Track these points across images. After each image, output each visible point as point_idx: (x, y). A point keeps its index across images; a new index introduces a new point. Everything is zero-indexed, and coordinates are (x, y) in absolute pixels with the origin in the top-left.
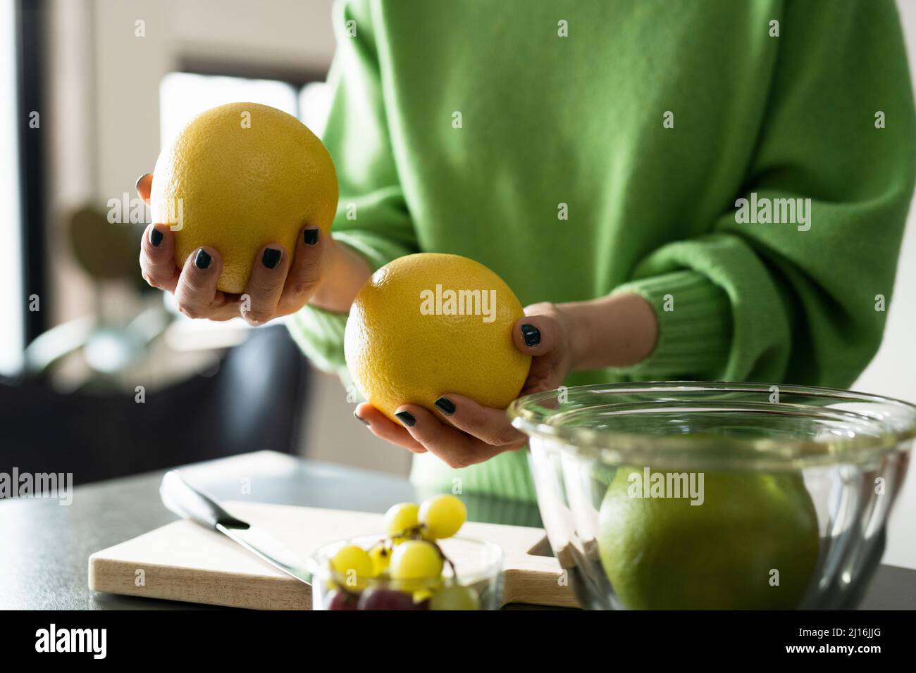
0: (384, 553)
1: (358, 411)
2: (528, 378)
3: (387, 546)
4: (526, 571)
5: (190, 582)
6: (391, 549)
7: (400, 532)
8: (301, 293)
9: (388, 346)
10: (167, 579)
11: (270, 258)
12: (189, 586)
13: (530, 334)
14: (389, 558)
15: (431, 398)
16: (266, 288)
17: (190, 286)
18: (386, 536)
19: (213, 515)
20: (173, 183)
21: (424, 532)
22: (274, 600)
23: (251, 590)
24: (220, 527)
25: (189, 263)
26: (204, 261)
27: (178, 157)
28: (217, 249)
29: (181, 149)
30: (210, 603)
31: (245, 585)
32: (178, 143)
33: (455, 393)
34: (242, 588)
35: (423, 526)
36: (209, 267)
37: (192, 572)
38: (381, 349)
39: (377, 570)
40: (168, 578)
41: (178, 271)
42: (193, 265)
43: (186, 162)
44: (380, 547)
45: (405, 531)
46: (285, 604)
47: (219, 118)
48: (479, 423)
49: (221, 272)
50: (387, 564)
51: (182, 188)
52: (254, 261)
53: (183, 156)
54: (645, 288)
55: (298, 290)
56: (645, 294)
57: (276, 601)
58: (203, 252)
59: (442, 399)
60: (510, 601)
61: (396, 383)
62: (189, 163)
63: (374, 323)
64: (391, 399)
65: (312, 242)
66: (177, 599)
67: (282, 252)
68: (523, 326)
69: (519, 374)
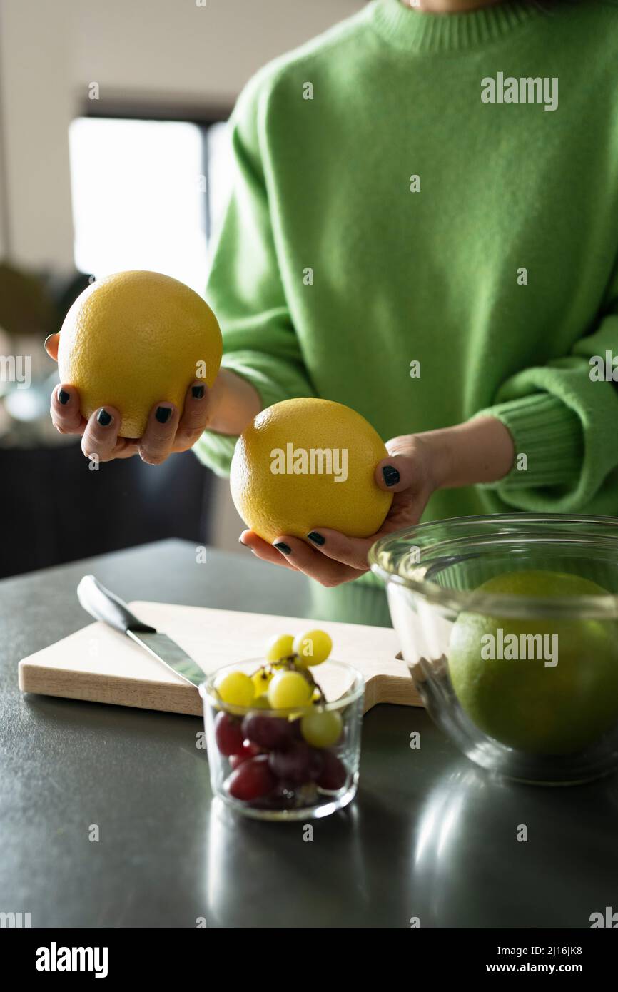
0: (264, 677)
1: (242, 538)
2: (392, 506)
3: (267, 670)
4: (392, 676)
5: (105, 687)
6: (270, 673)
7: (277, 661)
8: (192, 437)
9: (266, 487)
10: (85, 683)
11: (162, 415)
12: (104, 690)
13: (389, 474)
14: (269, 682)
15: (305, 531)
16: (160, 438)
17: (94, 438)
18: (266, 663)
19: (123, 622)
20: (76, 350)
21: (298, 661)
22: (176, 703)
23: (156, 694)
24: (129, 632)
25: (93, 418)
26: (105, 420)
27: (80, 328)
28: (115, 407)
29: (82, 320)
30: (122, 704)
31: (151, 690)
32: (79, 314)
33: (325, 527)
34: (149, 693)
35: (296, 655)
36: (110, 424)
37: (107, 678)
38: (259, 490)
39: (258, 693)
40: (87, 682)
41: (84, 422)
42: (96, 422)
43: (87, 333)
44: (261, 672)
45: (281, 660)
46: (186, 707)
47: (114, 291)
48: (347, 553)
49: (121, 425)
50: (266, 687)
51: (85, 355)
52: (149, 416)
53: (84, 326)
54: (502, 413)
55: (189, 435)
56: (503, 419)
57: (179, 704)
58: (104, 412)
59: (313, 533)
60: (380, 702)
61: (273, 519)
62: (89, 334)
63: (253, 467)
64: (270, 531)
65: (198, 396)
66: (94, 700)
67: (172, 409)
68: (384, 468)
69: (383, 506)
